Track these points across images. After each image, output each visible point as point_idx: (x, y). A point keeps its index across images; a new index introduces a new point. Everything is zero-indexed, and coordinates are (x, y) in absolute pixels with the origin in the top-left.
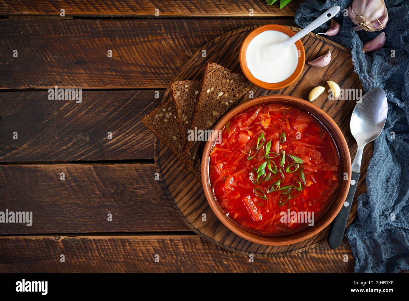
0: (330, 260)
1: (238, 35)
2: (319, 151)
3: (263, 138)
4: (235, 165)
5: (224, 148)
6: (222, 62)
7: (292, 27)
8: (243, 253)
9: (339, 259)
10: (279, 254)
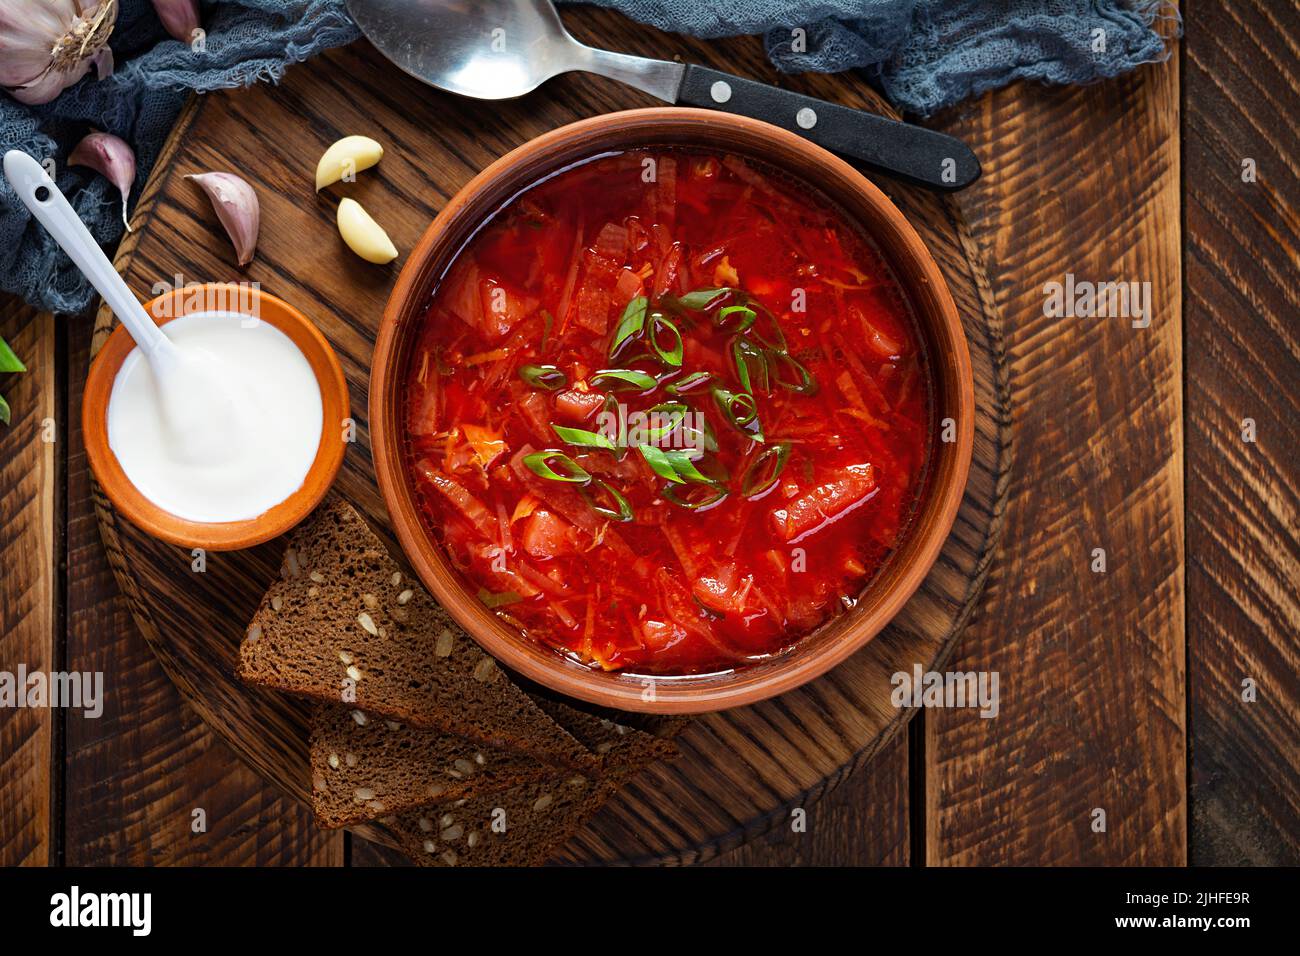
0: (1021, 176)
1: (128, 545)
2: (597, 234)
3: (546, 461)
4: (652, 573)
5: (585, 614)
6: (238, 612)
7: (97, 328)
8: (996, 524)
9: (1019, 140)
10: (1000, 382)
